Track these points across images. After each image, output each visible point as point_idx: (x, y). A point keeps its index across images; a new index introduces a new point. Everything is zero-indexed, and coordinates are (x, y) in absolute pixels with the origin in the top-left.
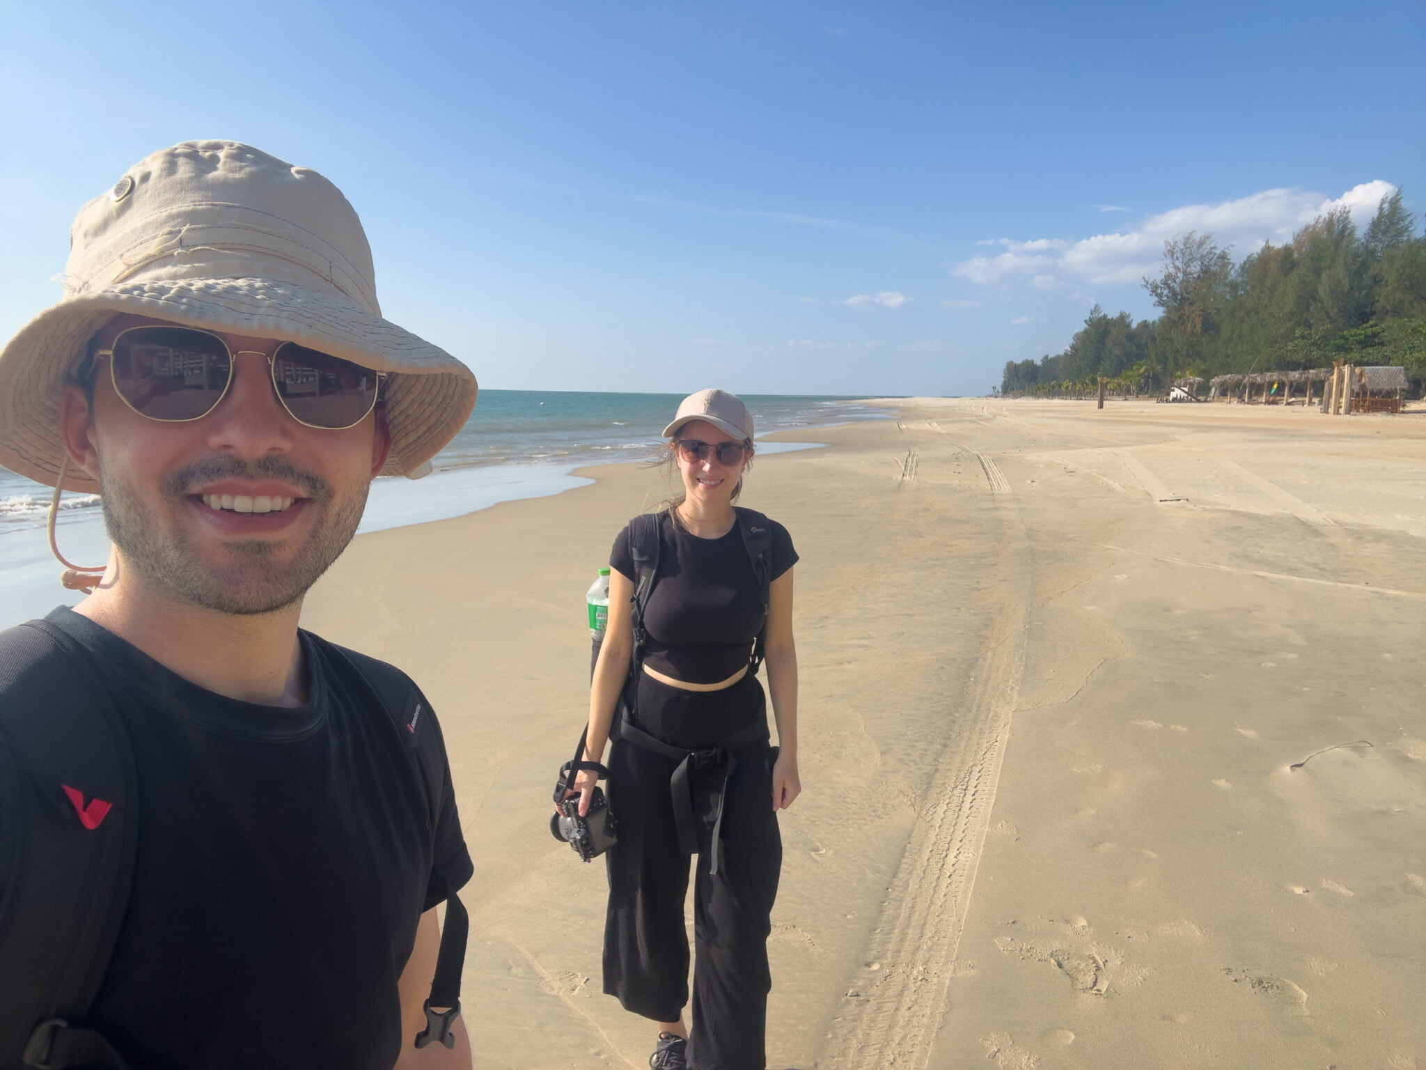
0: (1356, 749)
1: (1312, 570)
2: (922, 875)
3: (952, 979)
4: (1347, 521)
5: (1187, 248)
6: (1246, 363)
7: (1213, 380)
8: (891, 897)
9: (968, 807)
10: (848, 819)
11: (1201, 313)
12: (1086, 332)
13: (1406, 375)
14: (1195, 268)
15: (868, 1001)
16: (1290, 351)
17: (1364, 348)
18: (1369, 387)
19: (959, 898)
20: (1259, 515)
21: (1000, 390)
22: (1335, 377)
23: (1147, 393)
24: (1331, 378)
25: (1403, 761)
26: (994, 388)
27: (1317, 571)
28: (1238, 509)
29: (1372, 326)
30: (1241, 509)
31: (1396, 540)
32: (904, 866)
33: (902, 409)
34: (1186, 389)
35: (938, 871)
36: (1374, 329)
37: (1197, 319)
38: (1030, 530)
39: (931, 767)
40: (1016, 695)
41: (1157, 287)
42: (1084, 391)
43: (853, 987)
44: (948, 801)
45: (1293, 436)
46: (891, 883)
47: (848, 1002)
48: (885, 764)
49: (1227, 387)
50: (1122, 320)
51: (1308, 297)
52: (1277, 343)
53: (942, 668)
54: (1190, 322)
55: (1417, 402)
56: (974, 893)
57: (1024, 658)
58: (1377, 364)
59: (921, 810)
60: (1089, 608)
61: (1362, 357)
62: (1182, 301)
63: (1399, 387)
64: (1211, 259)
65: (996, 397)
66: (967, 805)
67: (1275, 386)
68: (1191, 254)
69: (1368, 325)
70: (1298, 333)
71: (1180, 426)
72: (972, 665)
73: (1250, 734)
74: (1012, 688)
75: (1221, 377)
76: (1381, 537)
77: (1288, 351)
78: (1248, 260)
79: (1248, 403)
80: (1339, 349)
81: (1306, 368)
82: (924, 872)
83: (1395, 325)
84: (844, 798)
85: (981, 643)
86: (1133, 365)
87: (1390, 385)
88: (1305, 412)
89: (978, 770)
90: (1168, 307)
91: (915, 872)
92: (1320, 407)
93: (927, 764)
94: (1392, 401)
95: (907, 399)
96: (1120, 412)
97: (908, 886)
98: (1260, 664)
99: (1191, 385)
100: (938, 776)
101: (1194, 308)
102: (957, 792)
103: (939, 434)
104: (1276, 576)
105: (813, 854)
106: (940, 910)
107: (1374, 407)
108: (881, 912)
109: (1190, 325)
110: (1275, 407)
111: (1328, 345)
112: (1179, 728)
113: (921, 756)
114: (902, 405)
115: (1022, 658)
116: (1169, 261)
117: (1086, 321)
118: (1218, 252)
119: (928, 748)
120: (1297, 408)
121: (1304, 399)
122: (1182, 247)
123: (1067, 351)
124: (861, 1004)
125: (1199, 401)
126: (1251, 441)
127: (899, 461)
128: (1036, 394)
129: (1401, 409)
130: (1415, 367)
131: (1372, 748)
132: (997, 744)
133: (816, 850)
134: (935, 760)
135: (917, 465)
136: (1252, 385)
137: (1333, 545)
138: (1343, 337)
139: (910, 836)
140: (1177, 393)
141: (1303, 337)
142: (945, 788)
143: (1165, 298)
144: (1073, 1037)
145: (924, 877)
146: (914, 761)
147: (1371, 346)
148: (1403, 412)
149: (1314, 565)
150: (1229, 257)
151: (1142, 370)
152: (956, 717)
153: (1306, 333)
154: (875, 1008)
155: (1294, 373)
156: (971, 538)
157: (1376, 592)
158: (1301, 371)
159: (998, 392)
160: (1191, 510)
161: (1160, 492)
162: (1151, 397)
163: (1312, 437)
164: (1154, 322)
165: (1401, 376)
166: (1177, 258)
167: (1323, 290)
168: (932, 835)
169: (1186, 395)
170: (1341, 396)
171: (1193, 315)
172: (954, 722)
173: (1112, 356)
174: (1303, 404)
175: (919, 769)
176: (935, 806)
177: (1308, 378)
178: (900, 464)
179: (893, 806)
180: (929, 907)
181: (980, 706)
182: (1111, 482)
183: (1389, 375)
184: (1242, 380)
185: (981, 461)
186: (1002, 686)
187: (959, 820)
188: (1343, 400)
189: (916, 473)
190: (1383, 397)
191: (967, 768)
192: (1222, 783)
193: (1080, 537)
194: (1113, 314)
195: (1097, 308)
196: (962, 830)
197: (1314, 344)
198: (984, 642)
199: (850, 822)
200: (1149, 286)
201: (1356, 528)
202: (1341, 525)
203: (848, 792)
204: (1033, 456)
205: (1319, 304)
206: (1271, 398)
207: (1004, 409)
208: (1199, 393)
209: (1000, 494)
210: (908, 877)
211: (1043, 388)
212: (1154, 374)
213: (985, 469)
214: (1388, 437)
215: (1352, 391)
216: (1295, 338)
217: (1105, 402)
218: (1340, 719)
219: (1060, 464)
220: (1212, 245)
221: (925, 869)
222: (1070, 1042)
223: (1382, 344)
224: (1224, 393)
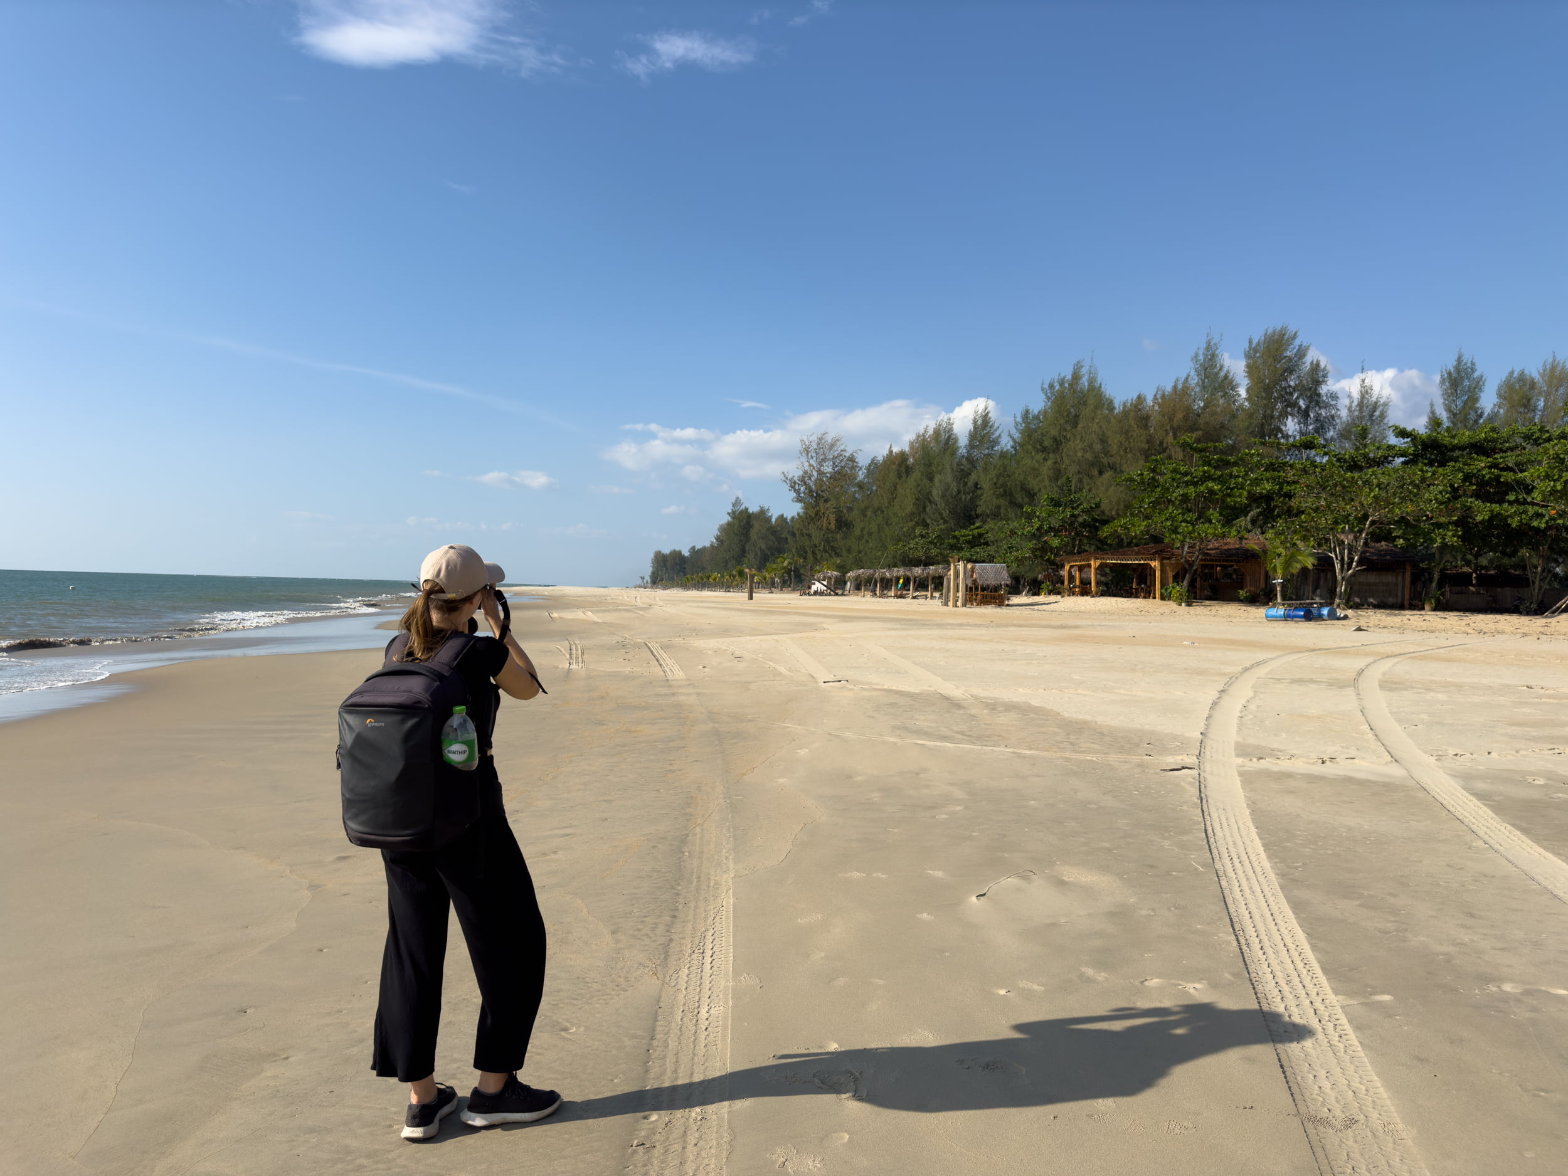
0: (1024, 878)
1: (960, 737)
2: (679, 1033)
3: (729, 1112)
4: (981, 696)
5: (820, 448)
6: (875, 559)
7: (849, 575)
8: (653, 1057)
9: (709, 968)
10: (592, 997)
11: (834, 510)
12: (729, 524)
13: (1008, 571)
14: (828, 468)
15: (654, 1147)
16: (912, 549)
17: (973, 548)
18: (980, 582)
19: (719, 1046)
20: (909, 692)
21: (649, 581)
22: (952, 572)
23: (789, 586)
24: (949, 574)
25: (1061, 883)
26: (643, 578)
27: (964, 737)
28: (890, 688)
29: (978, 528)
30: (894, 688)
31: (1023, 710)
32: (659, 1029)
33: (548, 598)
34: (825, 583)
35: (694, 1027)
36: (980, 530)
37: (831, 516)
38: (710, 712)
39: (663, 938)
40: (731, 866)
41: (795, 483)
42: (732, 583)
43: (636, 1138)
44: (688, 965)
45: (923, 625)
46: (650, 1045)
47: (635, 1152)
48: (617, 942)
49: (861, 581)
50: (762, 514)
51: (923, 500)
52: (901, 540)
53: (654, 847)
54: (825, 519)
55: (1018, 596)
56: (732, 1039)
57: (731, 830)
58: (983, 562)
59: (664, 978)
60: (781, 781)
61: (971, 555)
62: (818, 498)
63: (1003, 582)
64: (842, 461)
65: (645, 588)
66: (707, 966)
67: (901, 581)
68: (824, 454)
69: (974, 527)
70: (917, 532)
71: (826, 616)
72: (683, 840)
73: (939, 874)
74: (726, 858)
75: (855, 571)
76: (1010, 707)
77: (910, 549)
78: (872, 462)
79: (880, 597)
80: (953, 548)
81: (926, 565)
82: (681, 1031)
83: (996, 527)
84: (583, 979)
85: (688, 820)
86: (778, 558)
87: (997, 580)
88: (928, 605)
89: (711, 934)
90: (805, 503)
91: (671, 1031)
92: (941, 600)
93: (661, 936)
94: (999, 595)
95: (551, 588)
96: (770, 604)
97: (668, 1045)
98: (935, 817)
99: (830, 578)
100: (672, 945)
101: (828, 505)
102: (695, 956)
103: (596, 623)
104: (933, 743)
105: (563, 1033)
106: (703, 1059)
107: (985, 601)
108: (647, 1071)
109: (825, 521)
110: (902, 600)
111: (943, 544)
112: (880, 875)
113: (653, 930)
114: (547, 594)
115: (729, 830)
116: (804, 459)
117: (729, 514)
118: (847, 454)
119: (657, 921)
120: (921, 601)
121: (926, 593)
122: (815, 447)
123: (712, 542)
124: (648, 1150)
125: (837, 594)
126: (890, 629)
127: (562, 649)
128: (686, 585)
129: (1006, 602)
130: (1014, 565)
131: (1034, 876)
132: (723, 908)
133: (566, 1030)
134: (667, 931)
135: (583, 653)
136: (882, 579)
137: (973, 716)
138: (955, 537)
139: (659, 1001)
140: (817, 586)
141: (922, 536)
142: (683, 954)
143: (802, 495)
144: (847, 1137)
145: (681, 1035)
146: (647, 935)
147: (978, 546)
148: (1008, 605)
149: (962, 733)
150: (857, 460)
151: (786, 564)
152: (680, 890)
153: (924, 532)
154: (662, 1151)
155: (917, 569)
156: (654, 724)
157: (1015, 753)
158: (922, 567)
159: (647, 582)
160: (851, 690)
161: (822, 675)
162: (794, 590)
163: (940, 626)
164: (793, 518)
165: (1004, 572)
166: (812, 457)
167: (936, 493)
168: (681, 996)
169: (825, 588)
170: (958, 591)
171: (828, 512)
172: (678, 894)
173: (756, 549)
174: (926, 598)
175: (654, 941)
176: (677, 971)
177: (928, 573)
178: (564, 652)
179: (635, 978)
180: (693, 1059)
181: (699, 877)
182: (777, 667)
183: (994, 572)
184: (873, 575)
185: (649, 648)
186: (716, 857)
187: (703, 980)
188: (960, 594)
189: (583, 662)
190: (991, 592)
191: (700, 934)
192: (925, 916)
193: (759, 717)
194: (753, 508)
195: (737, 502)
196: (708, 988)
197: (931, 542)
198: (690, 819)
199: (595, 999)
200: (788, 482)
201: (989, 701)
202: (977, 699)
203: (586, 973)
204: (699, 643)
205: (934, 506)
206: (899, 593)
207: (657, 599)
208: (837, 587)
209: (674, 680)
210: (666, 1037)
211: (692, 579)
212: (795, 568)
213: (655, 656)
214: (999, 625)
215: (967, 586)
216: (915, 537)
217: (754, 595)
218: (1006, 855)
219: (727, 650)
220: (842, 447)
221: (681, 1028)
222: (846, 1140)
223: (987, 544)
224: (858, 588)
